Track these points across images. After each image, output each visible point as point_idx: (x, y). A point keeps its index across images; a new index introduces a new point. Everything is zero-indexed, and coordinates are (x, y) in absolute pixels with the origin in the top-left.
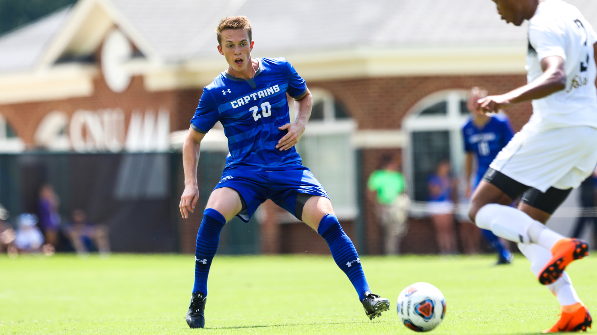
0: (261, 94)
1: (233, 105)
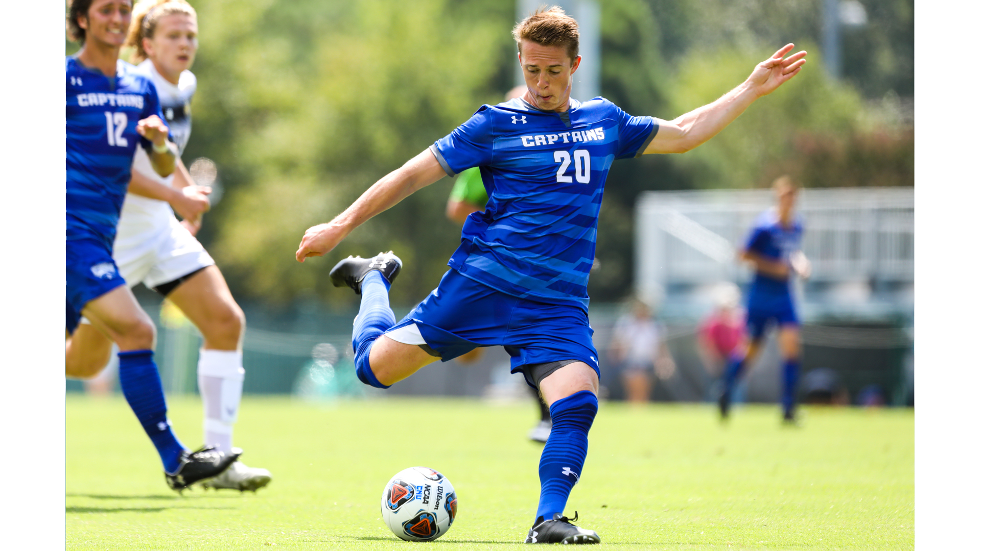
0: (577, 136)
1: (525, 141)
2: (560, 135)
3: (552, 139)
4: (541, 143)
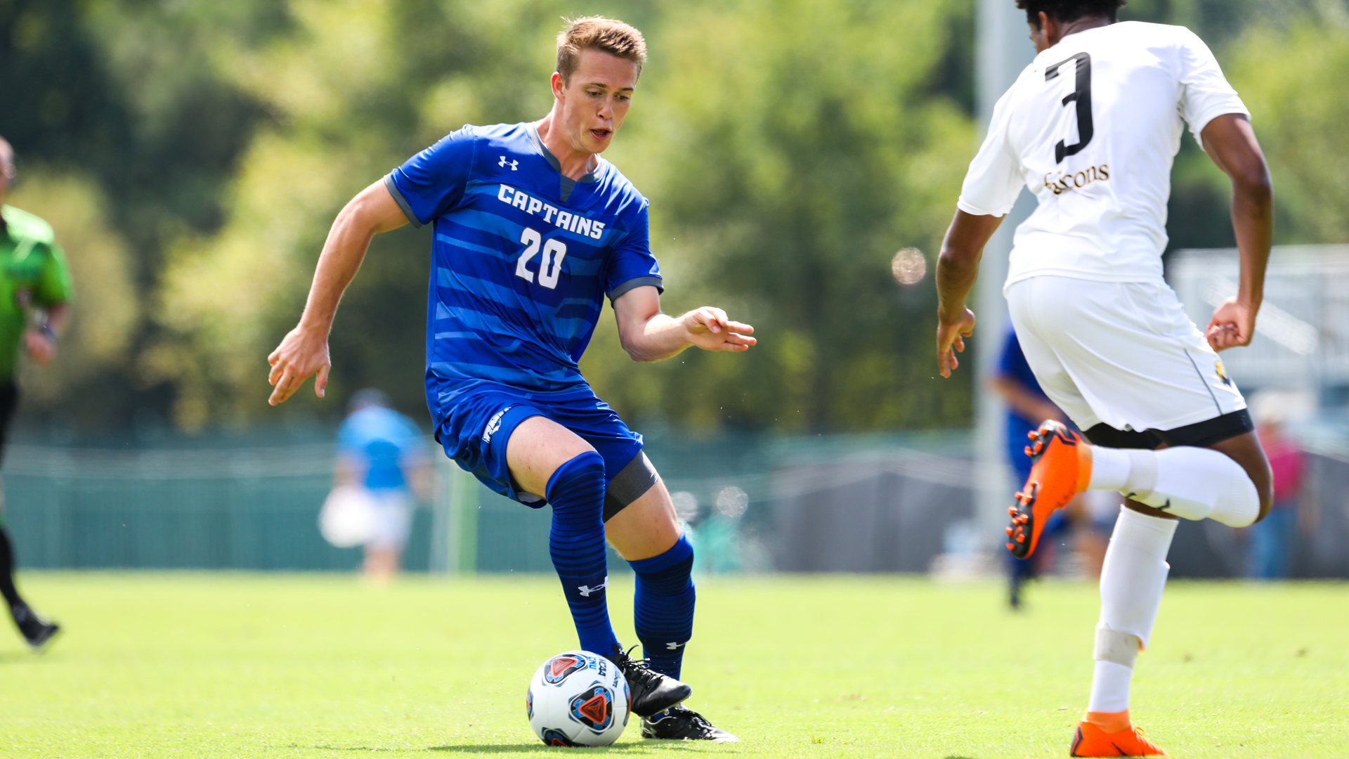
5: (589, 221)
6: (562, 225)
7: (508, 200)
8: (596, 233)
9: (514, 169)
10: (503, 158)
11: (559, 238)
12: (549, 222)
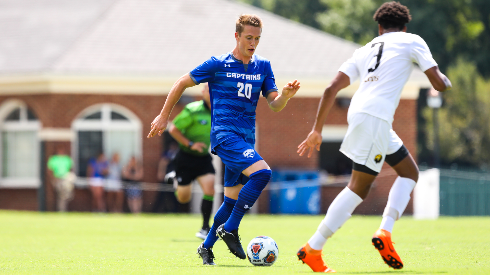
0: (248, 77)
1: (228, 75)
2: (242, 75)
3: (238, 76)
4: (234, 77)
5: (255, 75)
6: (248, 79)
7: (230, 76)
8: (259, 78)
9: (229, 67)
10: (225, 64)
11: (249, 83)
12: (244, 79)
